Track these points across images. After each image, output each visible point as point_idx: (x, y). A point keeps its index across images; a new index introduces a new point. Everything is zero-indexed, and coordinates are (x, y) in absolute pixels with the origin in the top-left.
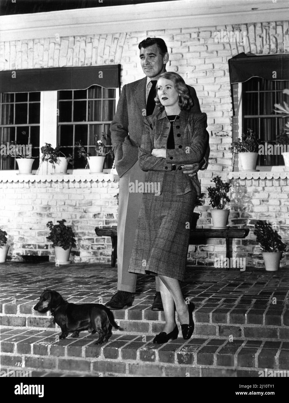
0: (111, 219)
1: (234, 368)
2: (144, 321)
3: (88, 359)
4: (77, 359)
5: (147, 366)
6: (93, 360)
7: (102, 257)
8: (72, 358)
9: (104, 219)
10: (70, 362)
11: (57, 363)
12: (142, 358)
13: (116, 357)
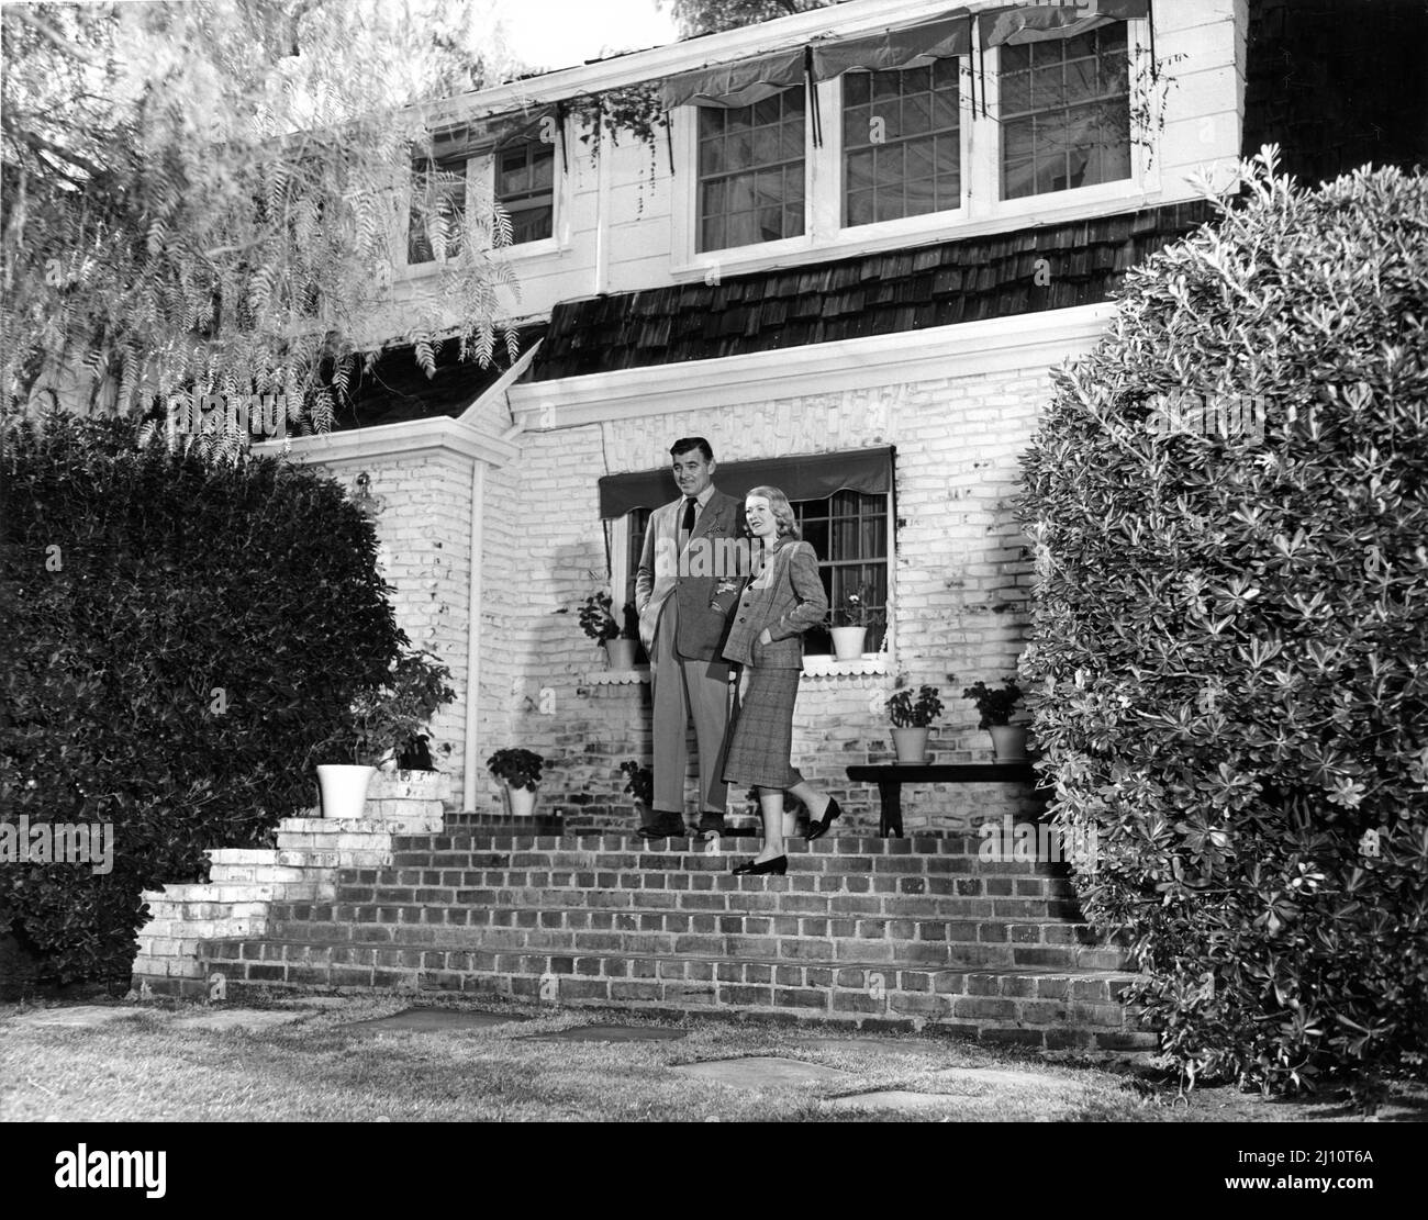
0: (880, 753)
1: (1043, 898)
2: (916, 855)
3: (823, 894)
4: (808, 894)
5: (912, 901)
6: (832, 895)
7: (863, 828)
8: (800, 893)
9: (867, 752)
10: (797, 899)
11: (778, 902)
12: (905, 890)
13: (865, 889)
